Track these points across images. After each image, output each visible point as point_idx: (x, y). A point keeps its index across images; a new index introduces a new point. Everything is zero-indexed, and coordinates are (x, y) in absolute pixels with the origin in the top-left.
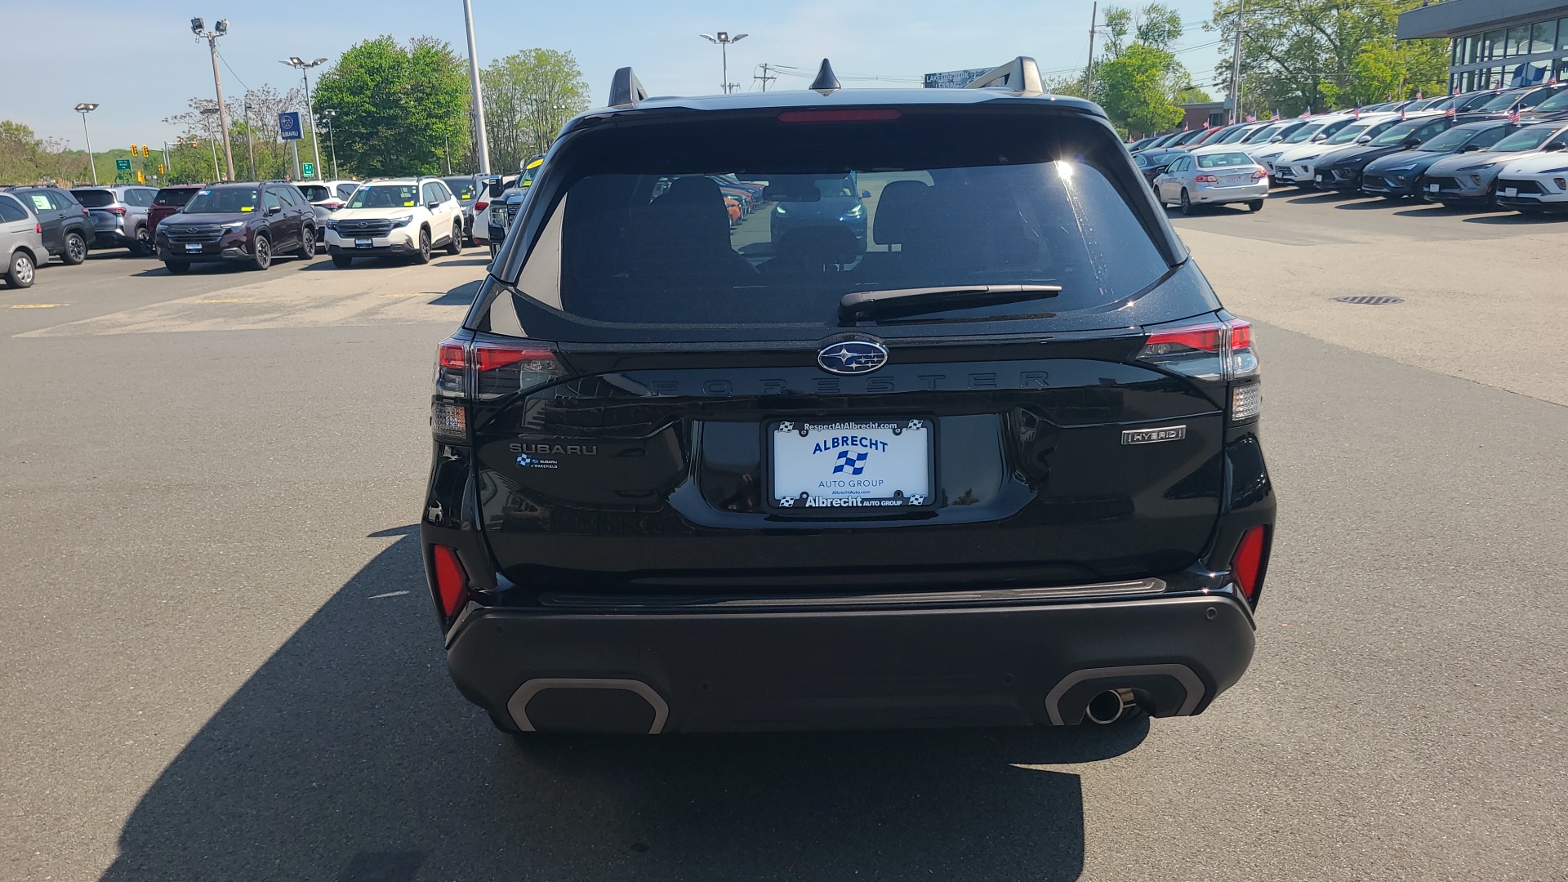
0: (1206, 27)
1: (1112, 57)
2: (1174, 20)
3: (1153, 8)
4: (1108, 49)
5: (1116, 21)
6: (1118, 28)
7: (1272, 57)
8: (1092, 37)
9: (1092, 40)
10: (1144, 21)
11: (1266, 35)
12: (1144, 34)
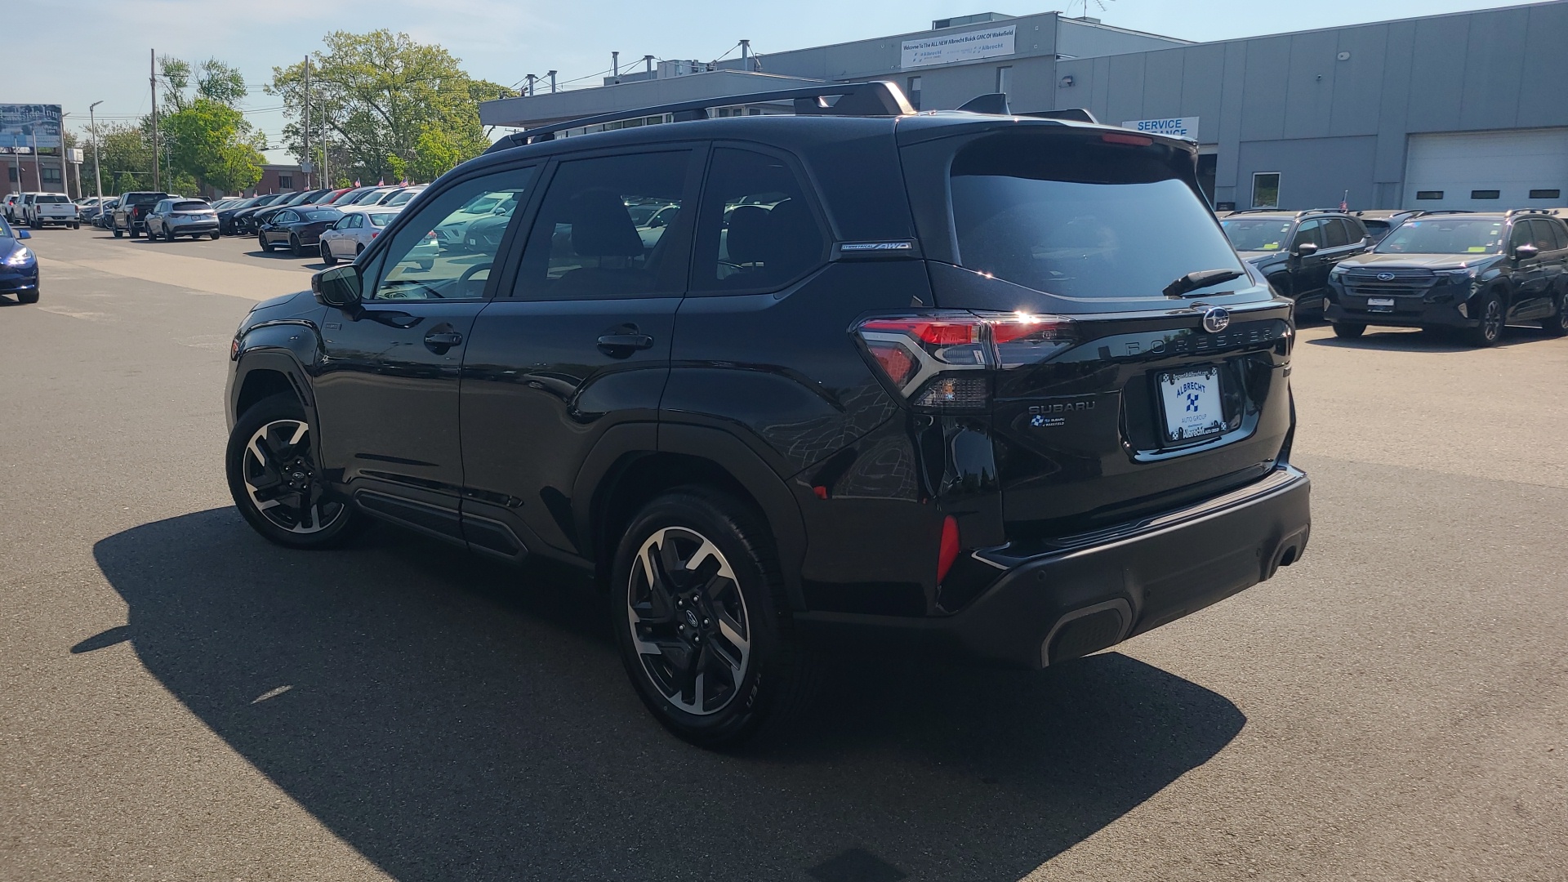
0: (268, 90)
1: (174, 109)
2: (236, 79)
3: (211, 66)
4: (168, 99)
5: (175, 72)
6: (177, 80)
7: (335, 127)
8: (153, 86)
9: (153, 89)
10: (204, 75)
11: (329, 106)
12: (206, 89)
